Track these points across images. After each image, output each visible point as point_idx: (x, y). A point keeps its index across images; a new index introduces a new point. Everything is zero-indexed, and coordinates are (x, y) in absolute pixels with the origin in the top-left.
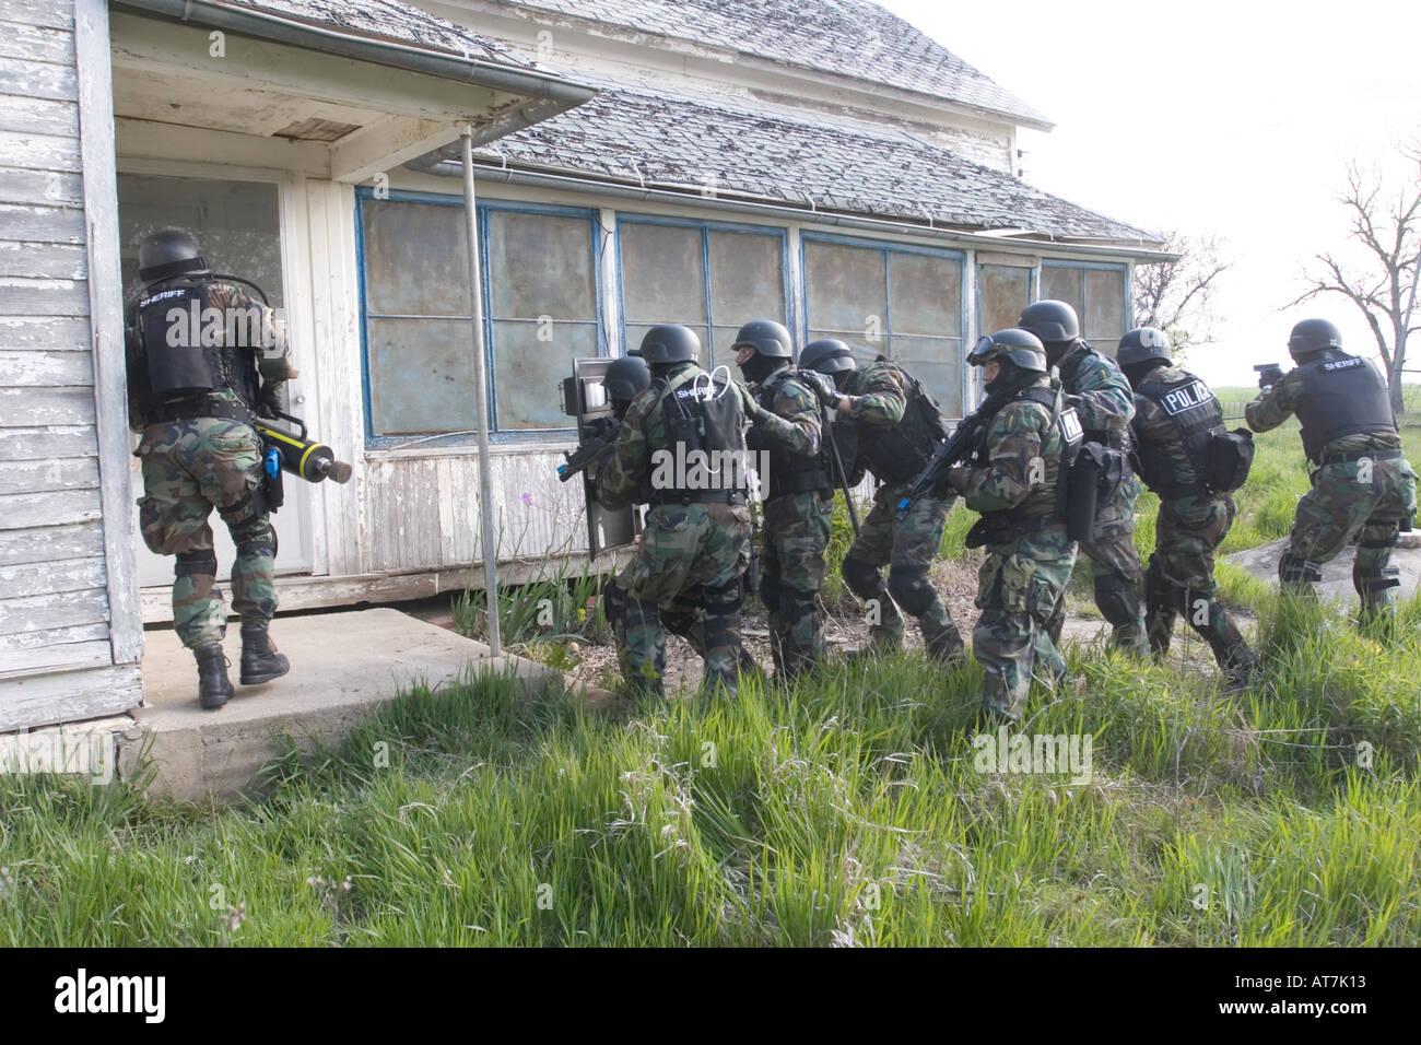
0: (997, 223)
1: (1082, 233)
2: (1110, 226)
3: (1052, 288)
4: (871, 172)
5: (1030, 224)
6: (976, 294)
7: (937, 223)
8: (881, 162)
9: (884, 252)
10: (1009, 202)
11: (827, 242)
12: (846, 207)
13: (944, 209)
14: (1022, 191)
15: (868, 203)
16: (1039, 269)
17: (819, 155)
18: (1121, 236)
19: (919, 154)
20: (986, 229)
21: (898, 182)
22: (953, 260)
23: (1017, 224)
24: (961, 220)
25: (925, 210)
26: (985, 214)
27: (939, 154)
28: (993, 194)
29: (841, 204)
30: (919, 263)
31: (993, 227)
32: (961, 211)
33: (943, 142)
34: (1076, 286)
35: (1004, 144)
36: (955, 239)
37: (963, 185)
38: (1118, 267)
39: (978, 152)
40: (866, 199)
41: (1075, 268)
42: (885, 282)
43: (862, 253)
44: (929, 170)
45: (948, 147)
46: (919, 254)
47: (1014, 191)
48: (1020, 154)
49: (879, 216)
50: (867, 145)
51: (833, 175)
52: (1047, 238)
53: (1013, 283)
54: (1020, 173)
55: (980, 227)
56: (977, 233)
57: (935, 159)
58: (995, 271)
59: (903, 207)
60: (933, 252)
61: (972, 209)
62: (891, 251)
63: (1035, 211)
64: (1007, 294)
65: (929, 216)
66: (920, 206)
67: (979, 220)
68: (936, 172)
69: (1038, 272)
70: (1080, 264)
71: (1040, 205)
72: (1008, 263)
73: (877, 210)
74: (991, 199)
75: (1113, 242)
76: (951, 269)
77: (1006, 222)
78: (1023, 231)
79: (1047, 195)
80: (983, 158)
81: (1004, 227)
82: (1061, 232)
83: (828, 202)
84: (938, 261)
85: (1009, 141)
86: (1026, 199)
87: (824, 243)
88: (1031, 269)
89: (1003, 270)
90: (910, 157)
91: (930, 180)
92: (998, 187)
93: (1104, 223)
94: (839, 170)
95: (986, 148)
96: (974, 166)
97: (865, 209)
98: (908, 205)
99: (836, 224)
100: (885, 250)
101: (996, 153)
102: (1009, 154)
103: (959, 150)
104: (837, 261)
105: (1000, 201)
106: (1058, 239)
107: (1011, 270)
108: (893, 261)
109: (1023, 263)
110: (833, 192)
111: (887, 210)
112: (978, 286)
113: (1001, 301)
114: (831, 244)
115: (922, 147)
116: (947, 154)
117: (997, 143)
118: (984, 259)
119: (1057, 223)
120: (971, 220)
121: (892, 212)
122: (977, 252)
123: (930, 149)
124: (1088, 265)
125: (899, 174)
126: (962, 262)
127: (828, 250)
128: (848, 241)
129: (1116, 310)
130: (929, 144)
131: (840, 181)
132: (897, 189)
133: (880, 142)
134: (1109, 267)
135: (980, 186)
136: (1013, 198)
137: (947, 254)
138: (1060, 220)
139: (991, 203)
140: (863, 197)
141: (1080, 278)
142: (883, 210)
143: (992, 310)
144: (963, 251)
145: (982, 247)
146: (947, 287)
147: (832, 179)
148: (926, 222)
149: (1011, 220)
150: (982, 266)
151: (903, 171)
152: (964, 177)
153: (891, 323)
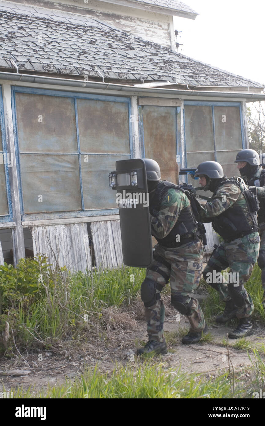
0: (150, 79)
1: (209, 83)
2: (229, 78)
3: (192, 119)
4: (66, 46)
5: (173, 78)
6: (139, 125)
7: (107, 80)
8: (75, 39)
9: (73, 99)
10: (162, 65)
11: (32, 93)
12: (42, 70)
13: (114, 70)
14: (172, 57)
15: (58, 67)
16: (182, 108)
17: (30, 35)
18: (235, 84)
19: (105, 34)
20: (142, 83)
21: (84, 52)
22: (122, 103)
23: (164, 79)
24: (124, 77)
25: (99, 71)
26: (142, 73)
27: (119, 34)
28: (151, 60)
29: (38, 68)
30: (99, 106)
31: (147, 81)
32: (125, 71)
33: (124, 25)
34: (208, 117)
35: (166, 27)
36: (120, 90)
37: (131, 53)
38: (236, 104)
39: (148, 32)
40: (57, 65)
41: (206, 106)
42: (75, 119)
43: (58, 100)
44: (109, 44)
45: (128, 29)
46: (98, 100)
47: (167, 57)
48: (176, 33)
49: (66, 76)
50: (68, 28)
51: (37, 48)
52: (184, 87)
53: (165, 117)
54: (177, 45)
55: (138, 81)
56: (136, 86)
57: (116, 37)
58: (152, 110)
59: (83, 69)
60: (108, 98)
61: (133, 70)
62: (78, 98)
63: (179, 70)
64: (161, 124)
65: (102, 75)
66: (96, 69)
67: (138, 77)
68: (114, 46)
69: (181, 109)
70: (210, 103)
71: (183, 66)
72: (161, 104)
73: (65, 72)
74: (149, 63)
75: (230, 89)
76: (122, 109)
77: (156, 78)
78: (169, 83)
79: (189, 59)
80: (152, 36)
81: (155, 81)
82: (194, 83)
83: (28, 67)
84: (112, 104)
85: (169, 25)
86: (173, 62)
87: (29, 94)
88: (176, 107)
89: (156, 109)
90: (98, 37)
91: (109, 51)
92: (156, 55)
93: (224, 76)
94: (42, 45)
95: (153, 30)
96: (142, 41)
97: (55, 71)
98: (88, 68)
99: (34, 82)
100: (74, 98)
101: (161, 32)
102: (169, 34)
103: (135, 31)
104: (39, 106)
105: (156, 64)
106: (192, 88)
107: (162, 109)
108: (80, 106)
109: (171, 104)
110: (33, 60)
111: (71, 71)
112: (141, 120)
113: (157, 129)
114: (35, 95)
115: (108, 29)
116: (125, 34)
117: (161, 26)
118: (143, 102)
119: (192, 77)
120: (131, 77)
121: (75, 73)
122: (139, 98)
123: (113, 30)
124: (215, 103)
125: (86, 47)
126: (128, 105)
127: (32, 99)
128: (47, 92)
129: (236, 132)
130: (113, 27)
131: (41, 53)
132: (82, 58)
133: (78, 26)
134: (229, 104)
135: (143, 54)
136: (165, 62)
137: (118, 99)
138: (195, 75)
139: (149, 65)
140: (55, 63)
141: (211, 112)
142: (68, 71)
143: (151, 135)
144: (130, 98)
145: (143, 94)
146: (119, 121)
147: (35, 51)
148: (100, 79)
149: (160, 76)
150: (143, 106)
151: (90, 45)
152: (133, 49)
153: (80, 146)
